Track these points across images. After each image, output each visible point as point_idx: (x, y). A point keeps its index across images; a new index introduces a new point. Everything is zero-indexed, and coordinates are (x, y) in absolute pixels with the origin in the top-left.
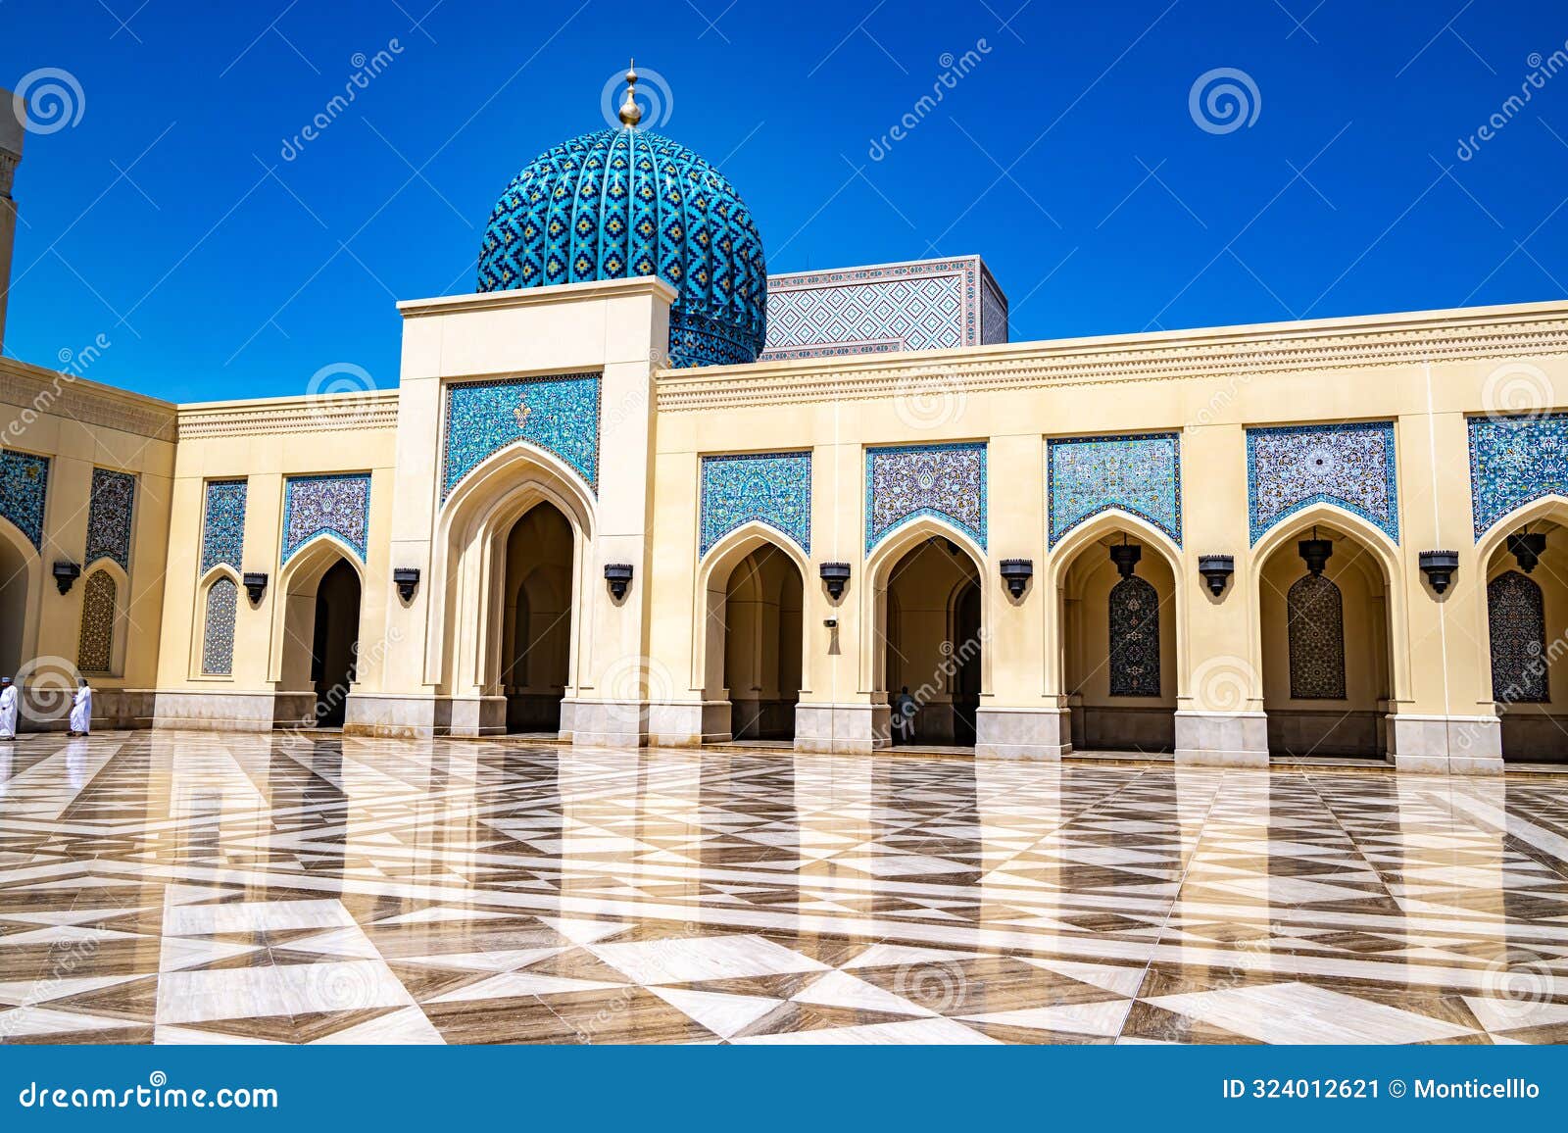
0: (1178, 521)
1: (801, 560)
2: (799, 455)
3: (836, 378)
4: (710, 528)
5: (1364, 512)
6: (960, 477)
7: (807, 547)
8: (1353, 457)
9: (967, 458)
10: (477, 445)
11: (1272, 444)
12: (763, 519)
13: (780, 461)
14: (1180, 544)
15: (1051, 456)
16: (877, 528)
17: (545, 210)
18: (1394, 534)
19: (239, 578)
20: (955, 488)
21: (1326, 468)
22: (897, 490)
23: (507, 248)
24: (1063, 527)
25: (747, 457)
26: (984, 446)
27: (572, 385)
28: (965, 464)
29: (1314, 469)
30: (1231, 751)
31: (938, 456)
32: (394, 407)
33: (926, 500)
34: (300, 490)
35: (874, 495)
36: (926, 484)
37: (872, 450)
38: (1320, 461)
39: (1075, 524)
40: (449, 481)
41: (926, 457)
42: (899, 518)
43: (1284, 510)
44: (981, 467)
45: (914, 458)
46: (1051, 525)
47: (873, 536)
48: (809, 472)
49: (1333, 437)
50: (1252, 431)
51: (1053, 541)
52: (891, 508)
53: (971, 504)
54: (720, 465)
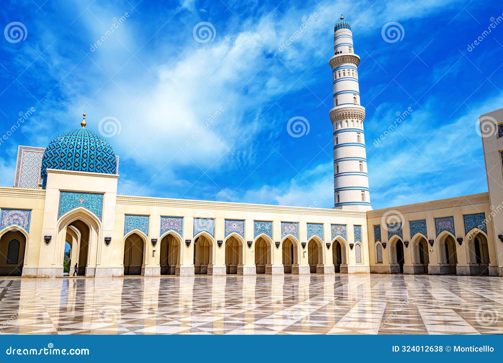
0: (214, 234)
1: (145, 238)
2: (146, 216)
3: (156, 202)
4: (126, 230)
5: (240, 234)
6: (178, 224)
7: (147, 235)
8: (239, 225)
9: (180, 220)
10: (68, 206)
11: (228, 222)
13: (142, 217)
14: (214, 238)
15: (194, 221)
16: (162, 232)
18: (244, 238)
20: (177, 225)
21: (235, 227)
22: (166, 225)
24: (195, 234)
25: (135, 215)
26: (183, 218)
28: (179, 221)
29: (234, 227)
30: (221, 273)
31: (174, 219)
33: (171, 227)
34: (6, 212)
35: (161, 226)
36: (172, 224)
37: (162, 217)
38: (235, 226)
39: (198, 233)
40: (60, 214)
41: (172, 219)
42: (166, 230)
43: (229, 233)
44: (182, 222)
45: (170, 219)
46: (194, 233)
47: (161, 234)
48: (148, 220)
49: (236, 222)
50: (226, 220)
51: (194, 236)
52: (165, 228)
53: (180, 228)
54: (129, 217)
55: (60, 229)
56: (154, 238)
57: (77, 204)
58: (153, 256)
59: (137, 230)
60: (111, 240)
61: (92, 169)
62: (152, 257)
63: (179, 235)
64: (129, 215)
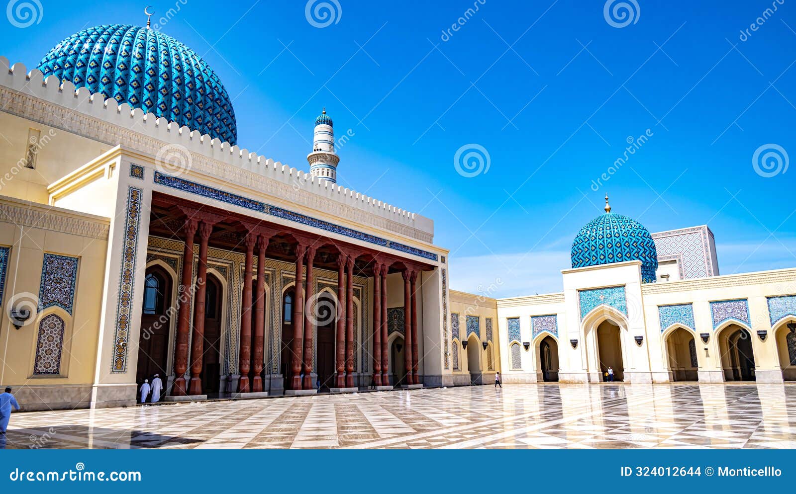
1: (693, 332)
2: (688, 304)
3: (697, 284)
4: (663, 326)
6: (740, 308)
7: (694, 329)
9: (742, 303)
10: (590, 306)
12: (679, 322)
13: (683, 306)
15: (768, 302)
16: (716, 324)
17: (589, 243)
19: (522, 344)
20: (739, 311)
22: (720, 313)
23: (580, 254)
25: (672, 306)
26: (747, 300)
27: (616, 289)
28: (741, 305)
31: (732, 303)
32: (563, 297)
33: (730, 315)
34: (535, 320)
35: (713, 314)
36: (729, 311)
37: (711, 302)
39: (778, 320)
40: (582, 316)
41: (728, 303)
42: (722, 320)
44: (746, 306)
45: (725, 304)
46: (771, 320)
48: (692, 309)
51: (772, 324)
52: (719, 317)
53: (745, 315)
54: (664, 308)
55: (586, 332)
56: (704, 332)
57: (598, 302)
58: (708, 356)
59: (678, 323)
60: (642, 340)
61: (620, 258)
62: (706, 357)
63: (746, 325)
64: (664, 306)
